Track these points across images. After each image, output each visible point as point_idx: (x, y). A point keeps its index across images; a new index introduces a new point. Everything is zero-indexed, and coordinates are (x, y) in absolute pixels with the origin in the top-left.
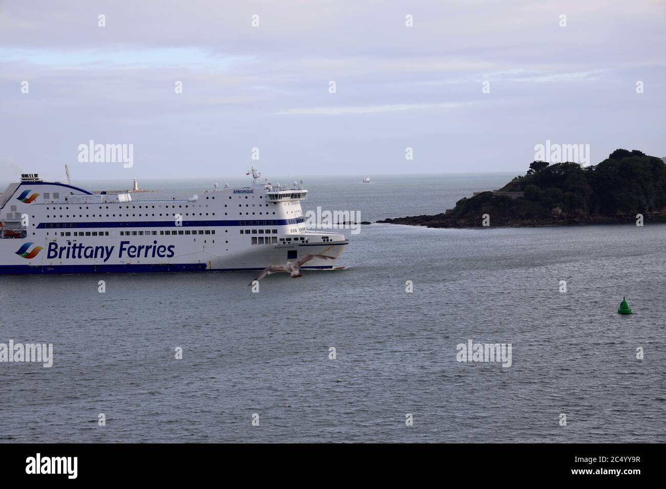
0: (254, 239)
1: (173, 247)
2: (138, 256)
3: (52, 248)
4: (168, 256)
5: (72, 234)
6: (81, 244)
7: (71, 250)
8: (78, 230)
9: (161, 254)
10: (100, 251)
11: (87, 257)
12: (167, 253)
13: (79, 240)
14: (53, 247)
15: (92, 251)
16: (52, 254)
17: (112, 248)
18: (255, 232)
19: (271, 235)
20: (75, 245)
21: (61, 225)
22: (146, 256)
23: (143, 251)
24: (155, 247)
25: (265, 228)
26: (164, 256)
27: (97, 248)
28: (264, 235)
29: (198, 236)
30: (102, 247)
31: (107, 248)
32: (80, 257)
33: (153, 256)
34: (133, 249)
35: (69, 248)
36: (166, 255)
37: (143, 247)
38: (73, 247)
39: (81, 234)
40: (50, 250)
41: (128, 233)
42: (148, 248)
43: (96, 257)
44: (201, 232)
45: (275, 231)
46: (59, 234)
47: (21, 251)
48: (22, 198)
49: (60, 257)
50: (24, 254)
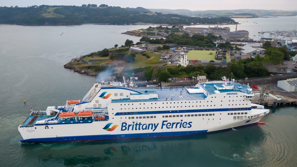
0: (235, 117)
1: (191, 122)
2: (172, 128)
3: (123, 125)
4: (188, 127)
5: (135, 118)
7: (135, 126)
8: (139, 116)
9: (184, 126)
10: (151, 126)
11: (143, 129)
12: (188, 125)
13: (139, 121)
14: (124, 125)
15: (146, 126)
16: (124, 128)
17: (158, 124)
18: (235, 114)
19: (244, 115)
20: (137, 123)
21: (129, 113)
22: (176, 127)
23: (175, 125)
24: (181, 123)
25: (241, 112)
26: (186, 127)
27: (149, 125)
28: (240, 115)
29: (205, 117)
30: (152, 124)
31: (155, 124)
32: (139, 129)
33: (180, 127)
34: (169, 125)
35: (133, 125)
36: (187, 127)
37: (175, 123)
38: (135, 125)
39: (140, 118)
40: (122, 126)
41: (167, 116)
42: (177, 123)
43: (148, 129)
44: (207, 115)
45: (246, 113)
46: (128, 118)
47: (106, 128)
48: (102, 96)
49: (128, 130)
50: (108, 129)
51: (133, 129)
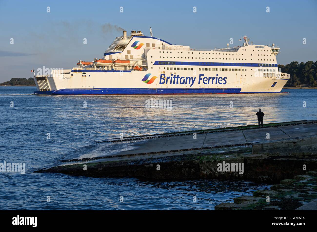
0: (265, 74)
1: (226, 78)
2: (208, 83)
5: (173, 69)
6: (178, 75)
7: (173, 79)
8: (177, 66)
9: (220, 82)
10: (188, 80)
11: (181, 83)
12: (223, 82)
13: (177, 73)
14: (163, 76)
15: (184, 80)
16: (162, 81)
17: (195, 78)
18: (264, 70)
20: (175, 75)
21: (167, 63)
22: (212, 83)
23: (211, 80)
24: (217, 78)
25: (269, 68)
27: (187, 78)
29: (238, 72)
30: (189, 78)
31: (192, 78)
32: (177, 83)
33: (216, 83)
34: (205, 79)
36: (222, 83)
37: (211, 78)
38: (174, 77)
39: (178, 69)
40: (161, 79)
41: (203, 69)
43: (186, 83)
44: (240, 70)
46: (166, 69)
47: (145, 79)
48: (134, 45)
49: (167, 83)
50: (146, 81)
51: (171, 83)
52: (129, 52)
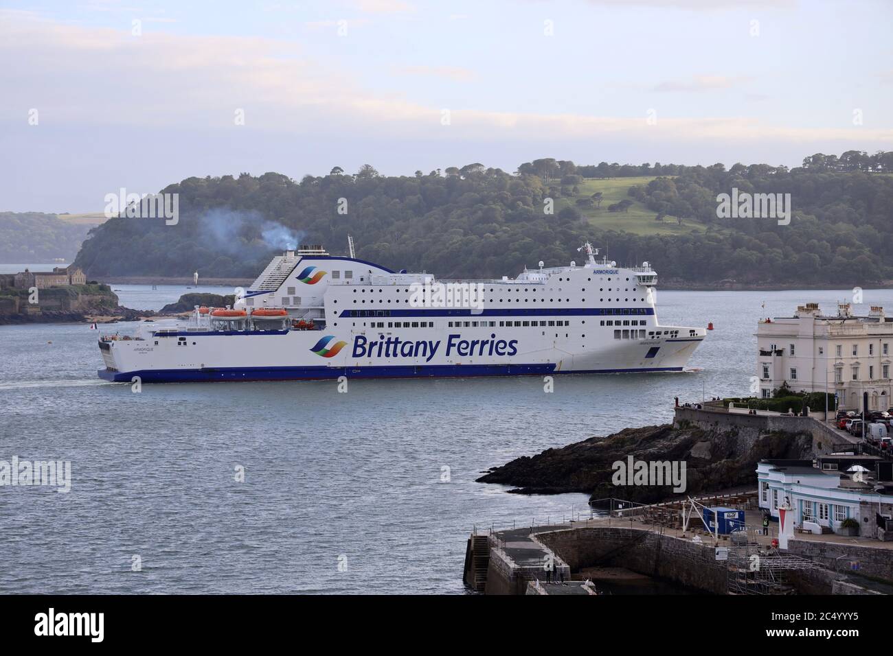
0: (617, 332)
1: (516, 342)
2: (471, 354)
3: (359, 343)
4: (509, 354)
5: (386, 325)
6: (397, 339)
7: (384, 346)
8: (394, 320)
9: (500, 351)
10: (421, 347)
11: (404, 355)
12: (509, 349)
13: (395, 333)
14: (361, 341)
15: (412, 347)
16: (359, 351)
17: (438, 343)
18: (618, 323)
19: (639, 327)
20: (389, 339)
21: (371, 313)
22: (481, 354)
23: (477, 347)
24: (492, 342)
25: (630, 318)
26: (504, 354)
27: (418, 344)
28: (630, 327)
29: (547, 328)
30: (424, 343)
31: (431, 343)
32: (395, 355)
33: (490, 354)
34: (464, 345)
35: (381, 343)
36: (506, 353)
37: (478, 342)
38: (386, 343)
39: (398, 325)
40: (356, 346)
41: (458, 324)
42: (484, 343)
43: (416, 355)
44: (551, 323)
45: (643, 323)
46: (369, 325)
47: (318, 348)
48: (303, 276)
49: (369, 355)
50: (322, 351)
51: (379, 355)
52: (291, 290)
